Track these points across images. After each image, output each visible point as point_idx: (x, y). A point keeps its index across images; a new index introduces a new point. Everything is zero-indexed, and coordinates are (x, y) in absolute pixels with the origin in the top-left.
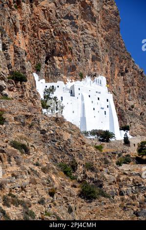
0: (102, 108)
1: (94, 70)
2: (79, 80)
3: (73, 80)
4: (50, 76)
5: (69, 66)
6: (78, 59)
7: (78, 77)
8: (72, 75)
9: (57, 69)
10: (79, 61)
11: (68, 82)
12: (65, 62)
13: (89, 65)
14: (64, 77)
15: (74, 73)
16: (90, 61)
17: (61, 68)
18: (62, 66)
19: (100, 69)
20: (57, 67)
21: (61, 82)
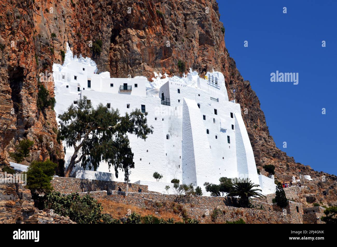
0: (223, 131)
1: (203, 61)
2: (177, 75)
3: (166, 75)
4: (120, 65)
5: (158, 48)
6: (175, 37)
7: (175, 70)
8: (163, 65)
9: (133, 52)
10: (176, 40)
11: (156, 78)
12: (151, 40)
13: (195, 48)
14: (148, 68)
15: (168, 62)
16: (196, 43)
17: (142, 50)
18: (143, 47)
19: (213, 60)
20: (135, 48)
21: (142, 77)
